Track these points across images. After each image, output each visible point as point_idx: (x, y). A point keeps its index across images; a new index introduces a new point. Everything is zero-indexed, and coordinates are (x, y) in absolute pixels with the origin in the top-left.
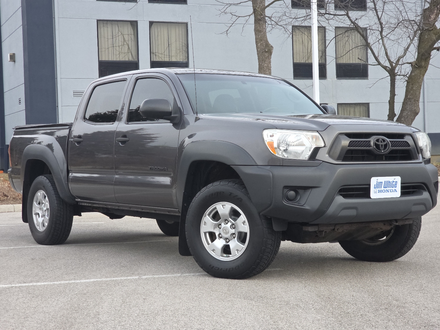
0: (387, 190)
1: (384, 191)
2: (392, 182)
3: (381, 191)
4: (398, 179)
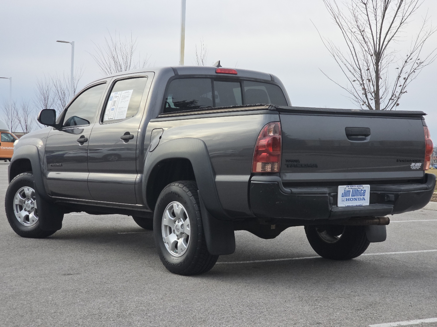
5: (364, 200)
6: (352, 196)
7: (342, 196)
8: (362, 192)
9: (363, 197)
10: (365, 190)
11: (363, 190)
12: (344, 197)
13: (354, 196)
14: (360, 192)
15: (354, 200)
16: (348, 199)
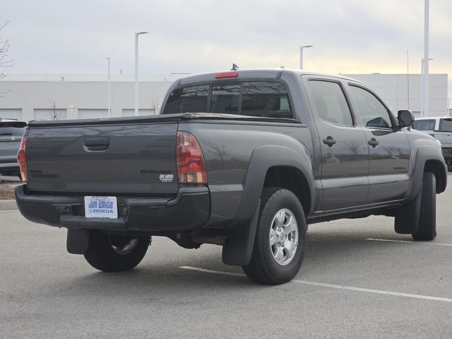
5: (112, 212)
6: (99, 207)
7: (89, 207)
8: (109, 204)
9: (111, 209)
10: (112, 202)
11: (109, 202)
12: (91, 208)
13: (102, 208)
14: (107, 204)
15: (102, 212)
16: (95, 210)
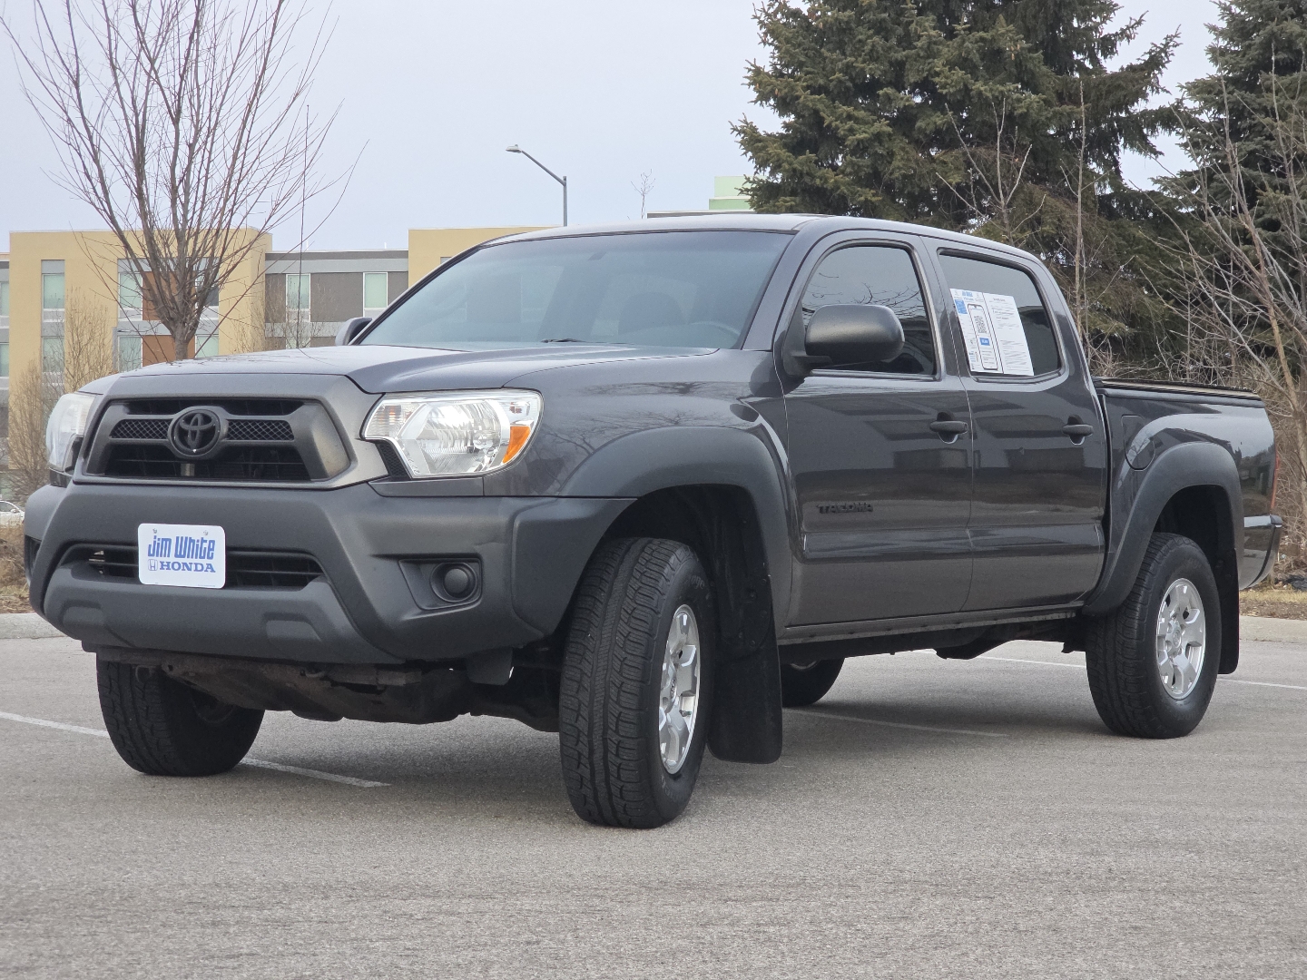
0: (185, 564)
1: (176, 566)
2: (198, 541)
3: (168, 566)
4: (217, 534)
